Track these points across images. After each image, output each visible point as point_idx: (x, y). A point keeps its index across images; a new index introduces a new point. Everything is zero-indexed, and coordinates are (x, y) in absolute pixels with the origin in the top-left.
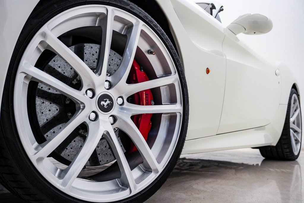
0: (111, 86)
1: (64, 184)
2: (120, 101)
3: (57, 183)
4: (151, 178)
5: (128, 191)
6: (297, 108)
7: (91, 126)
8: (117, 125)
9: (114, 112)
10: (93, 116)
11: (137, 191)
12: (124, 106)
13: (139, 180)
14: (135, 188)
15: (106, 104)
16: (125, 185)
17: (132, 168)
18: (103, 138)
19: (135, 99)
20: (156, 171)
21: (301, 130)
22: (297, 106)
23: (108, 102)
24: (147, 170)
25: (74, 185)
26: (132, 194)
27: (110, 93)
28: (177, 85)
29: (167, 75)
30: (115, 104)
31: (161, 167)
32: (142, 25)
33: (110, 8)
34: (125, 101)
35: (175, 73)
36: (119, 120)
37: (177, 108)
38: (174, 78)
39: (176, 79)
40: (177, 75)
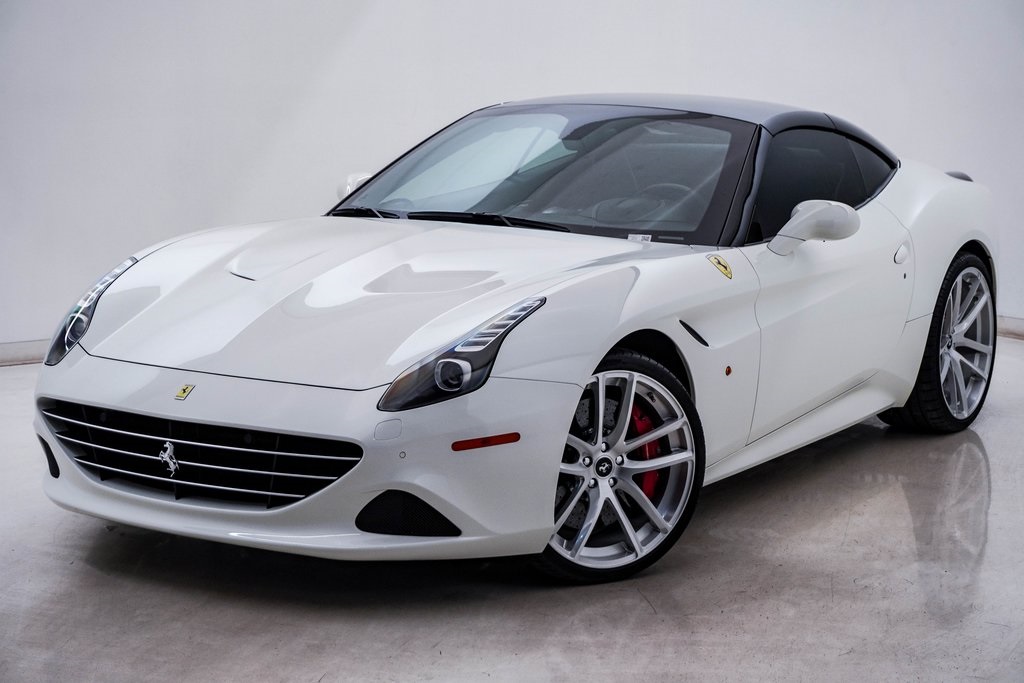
0: (608, 448)
1: (573, 555)
2: (619, 459)
3: (567, 554)
4: (659, 539)
5: (633, 555)
6: (980, 291)
7: (592, 494)
8: (615, 488)
9: (613, 474)
10: (592, 482)
11: (644, 554)
12: (624, 466)
13: (645, 543)
14: (641, 550)
15: (604, 468)
16: (630, 549)
17: (636, 528)
18: (605, 502)
19: (636, 455)
20: (665, 531)
22: (980, 285)
23: (607, 465)
24: (655, 530)
25: (582, 554)
26: (639, 557)
27: (607, 455)
28: (685, 428)
29: (673, 417)
30: (615, 465)
31: (670, 526)
32: (637, 377)
33: (600, 375)
34: (626, 459)
35: (683, 416)
36: (620, 482)
37: (688, 455)
38: (682, 421)
39: (685, 423)
40: (685, 418)
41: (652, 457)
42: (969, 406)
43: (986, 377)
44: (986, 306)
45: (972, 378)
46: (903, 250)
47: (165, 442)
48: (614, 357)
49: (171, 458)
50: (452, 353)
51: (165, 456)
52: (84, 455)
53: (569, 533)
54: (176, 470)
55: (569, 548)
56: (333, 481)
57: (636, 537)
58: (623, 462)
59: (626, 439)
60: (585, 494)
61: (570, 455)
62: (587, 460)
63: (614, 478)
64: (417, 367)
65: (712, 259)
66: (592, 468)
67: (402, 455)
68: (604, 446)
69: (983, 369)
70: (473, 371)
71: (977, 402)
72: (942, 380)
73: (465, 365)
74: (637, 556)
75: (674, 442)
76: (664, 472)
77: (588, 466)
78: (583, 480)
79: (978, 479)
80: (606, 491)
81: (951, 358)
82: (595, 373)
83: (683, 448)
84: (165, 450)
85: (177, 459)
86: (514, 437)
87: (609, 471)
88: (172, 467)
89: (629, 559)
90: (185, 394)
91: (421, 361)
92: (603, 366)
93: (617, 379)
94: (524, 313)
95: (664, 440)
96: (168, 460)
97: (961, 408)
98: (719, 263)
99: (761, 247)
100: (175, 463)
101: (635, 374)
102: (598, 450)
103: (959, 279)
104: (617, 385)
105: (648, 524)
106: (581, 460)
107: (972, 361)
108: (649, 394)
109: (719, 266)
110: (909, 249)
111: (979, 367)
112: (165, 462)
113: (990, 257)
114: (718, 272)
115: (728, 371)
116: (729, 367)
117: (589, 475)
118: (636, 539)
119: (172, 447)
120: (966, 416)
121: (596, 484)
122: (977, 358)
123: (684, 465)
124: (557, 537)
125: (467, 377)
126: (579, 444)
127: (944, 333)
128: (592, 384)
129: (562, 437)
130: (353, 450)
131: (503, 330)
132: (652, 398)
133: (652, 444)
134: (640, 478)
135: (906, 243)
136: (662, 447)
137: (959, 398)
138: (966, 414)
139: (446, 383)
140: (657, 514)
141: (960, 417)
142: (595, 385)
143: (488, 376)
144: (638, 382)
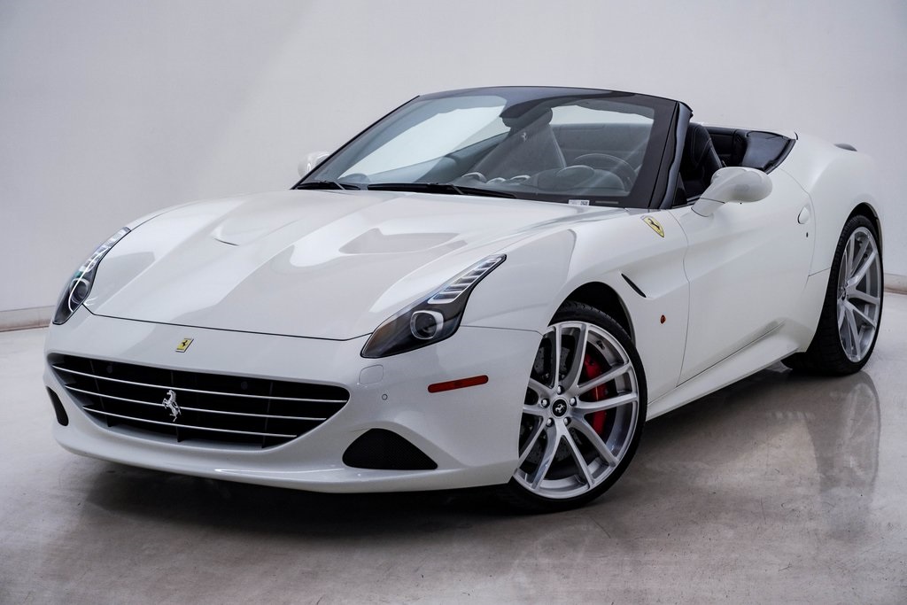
0: (563, 391)
1: (534, 487)
2: (573, 401)
3: (529, 486)
4: (608, 472)
5: (586, 486)
7: (549, 431)
8: (570, 426)
9: (568, 414)
10: (550, 421)
11: (595, 485)
12: (577, 407)
13: (595, 475)
14: (593, 482)
16: (584, 481)
17: (588, 462)
18: (562, 439)
19: (587, 397)
20: (613, 465)
21: (879, 299)
22: (870, 243)
23: (562, 406)
25: (541, 486)
26: (591, 488)
27: (563, 397)
28: (630, 373)
29: (619, 363)
30: (569, 406)
31: (617, 460)
32: (589, 327)
33: (557, 325)
34: (578, 400)
35: (628, 361)
36: (573, 421)
37: (632, 397)
38: (627, 367)
39: (630, 368)
40: (630, 364)
41: (601, 399)
42: (862, 351)
43: (875, 325)
44: (874, 263)
45: (864, 327)
46: (805, 212)
47: (168, 390)
48: (567, 309)
49: (174, 404)
50: (425, 305)
51: (168, 403)
52: (91, 404)
53: (529, 467)
54: (178, 415)
55: (530, 480)
56: (323, 421)
57: (589, 470)
58: (575, 403)
59: (579, 383)
60: (544, 433)
61: (531, 398)
62: (545, 402)
63: (568, 418)
64: (395, 318)
65: (646, 220)
66: (549, 409)
67: (385, 397)
68: (559, 389)
69: (873, 319)
70: (445, 321)
71: (869, 347)
72: (840, 327)
73: (438, 316)
74: (589, 487)
75: (620, 385)
76: (611, 412)
77: (546, 407)
78: (542, 419)
79: (870, 415)
80: (561, 429)
81: (846, 307)
82: (551, 323)
83: (628, 390)
84: (168, 397)
85: (179, 405)
86: (482, 380)
87: (564, 411)
88: (175, 413)
89: (582, 490)
90: (185, 347)
91: (398, 313)
92: (558, 317)
93: (571, 328)
94: (488, 269)
95: (611, 384)
96: (171, 406)
97: (855, 353)
98: (653, 223)
99: (687, 209)
100: (177, 409)
101: (588, 324)
102: (555, 393)
103: (852, 237)
104: (571, 334)
105: (597, 459)
106: (539, 402)
107: (863, 311)
108: (598, 343)
109: (652, 226)
110: (810, 210)
111: (869, 316)
112: (169, 408)
113: (877, 218)
114: (652, 232)
115: (663, 320)
116: (663, 316)
117: (547, 415)
118: (588, 471)
119: (175, 394)
120: (859, 359)
121: (553, 423)
122: (867, 308)
123: (628, 406)
124: (519, 470)
125: (440, 326)
126: (539, 387)
127: (840, 286)
128: (550, 333)
129: (524, 381)
130: (340, 393)
131: (470, 284)
132: (601, 346)
133: (600, 387)
134: (590, 417)
135: (807, 206)
136: (610, 390)
137: (853, 344)
138: (859, 358)
139: (420, 332)
140: (606, 448)
141: (854, 361)
142: (553, 334)
143: (459, 325)
144: (590, 332)
